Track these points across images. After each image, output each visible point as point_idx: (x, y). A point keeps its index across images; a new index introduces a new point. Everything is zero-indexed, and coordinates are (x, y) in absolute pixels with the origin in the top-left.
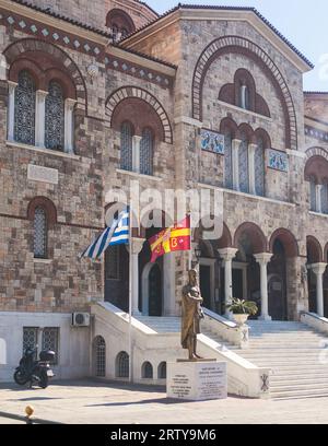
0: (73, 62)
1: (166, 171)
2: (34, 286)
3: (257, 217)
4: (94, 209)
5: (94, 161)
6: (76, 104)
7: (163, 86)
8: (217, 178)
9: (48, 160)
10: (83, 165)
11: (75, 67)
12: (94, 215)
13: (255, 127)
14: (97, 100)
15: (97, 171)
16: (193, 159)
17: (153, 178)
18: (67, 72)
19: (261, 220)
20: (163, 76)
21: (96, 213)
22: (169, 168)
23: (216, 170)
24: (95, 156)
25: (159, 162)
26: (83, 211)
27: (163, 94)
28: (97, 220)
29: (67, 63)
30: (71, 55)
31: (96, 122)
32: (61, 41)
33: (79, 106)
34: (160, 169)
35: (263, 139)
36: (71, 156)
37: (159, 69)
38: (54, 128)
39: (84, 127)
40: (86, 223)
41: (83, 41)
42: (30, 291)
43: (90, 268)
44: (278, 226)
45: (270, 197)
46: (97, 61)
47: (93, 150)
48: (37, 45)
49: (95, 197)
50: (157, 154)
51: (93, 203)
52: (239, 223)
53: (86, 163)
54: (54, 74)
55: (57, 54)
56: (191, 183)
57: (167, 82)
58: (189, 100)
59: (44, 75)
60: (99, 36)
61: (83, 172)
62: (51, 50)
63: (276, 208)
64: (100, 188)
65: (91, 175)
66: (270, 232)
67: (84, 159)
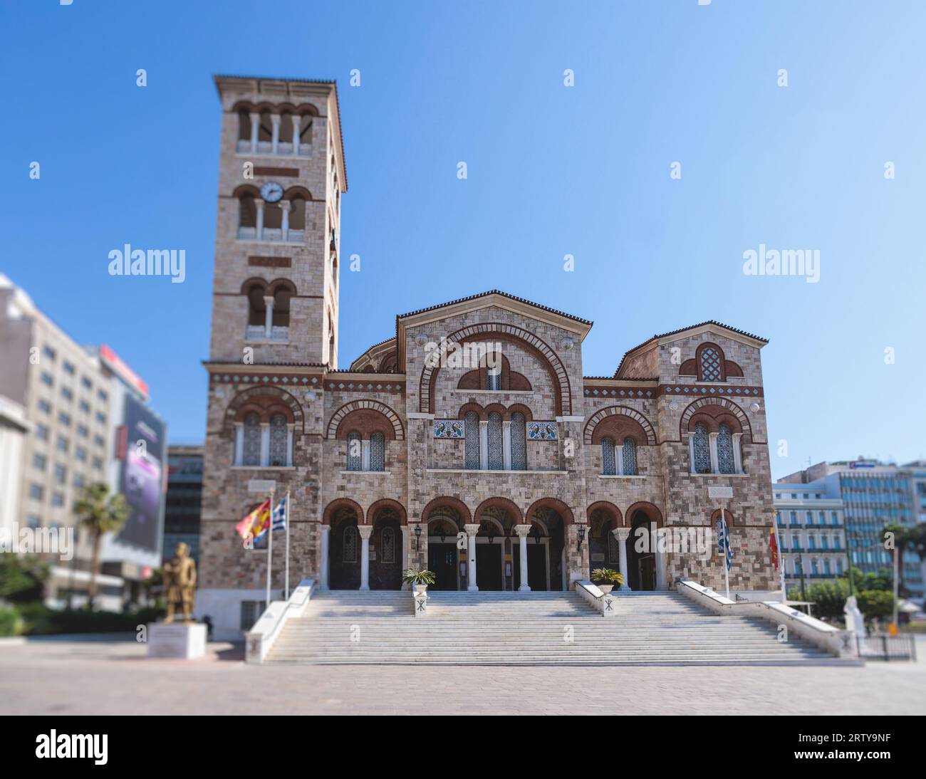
0: (291, 395)
1: (396, 464)
2: (253, 571)
3: (509, 491)
4: (311, 506)
5: (310, 468)
6: (294, 427)
7: (393, 392)
8: (455, 462)
9: (267, 475)
10: (299, 474)
11: (293, 398)
12: (309, 511)
13: (508, 404)
14: (314, 420)
15: (313, 476)
16: (422, 450)
17: (383, 473)
18: (285, 405)
19: (513, 493)
20: (393, 384)
21: (311, 509)
22: (400, 461)
23: (453, 454)
24: (311, 464)
25: (389, 459)
26: (299, 509)
27: (392, 400)
28: (312, 515)
29: (286, 397)
30: (289, 391)
31: (312, 437)
32: (280, 382)
33: (296, 428)
34: (390, 464)
35: (521, 414)
36: (290, 468)
37: (387, 379)
38: (278, 449)
39: (302, 443)
40: (302, 519)
41: (300, 377)
42: (249, 575)
43: (305, 553)
44: (554, 494)
45: (531, 469)
46: (314, 388)
47: (310, 461)
48: (259, 391)
49: (311, 497)
50: (387, 452)
51: (309, 502)
52: (482, 500)
53: (302, 471)
54: (274, 409)
55: (276, 393)
56: (418, 471)
57: (398, 387)
58: (417, 397)
59: (265, 412)
60: (314, 368)
61: (299, 479)
62: (271, 391)
63: (538, 479)
64: (316, 489)
65: (307, 479)
66: (527, 504)
67: (300, 468)
